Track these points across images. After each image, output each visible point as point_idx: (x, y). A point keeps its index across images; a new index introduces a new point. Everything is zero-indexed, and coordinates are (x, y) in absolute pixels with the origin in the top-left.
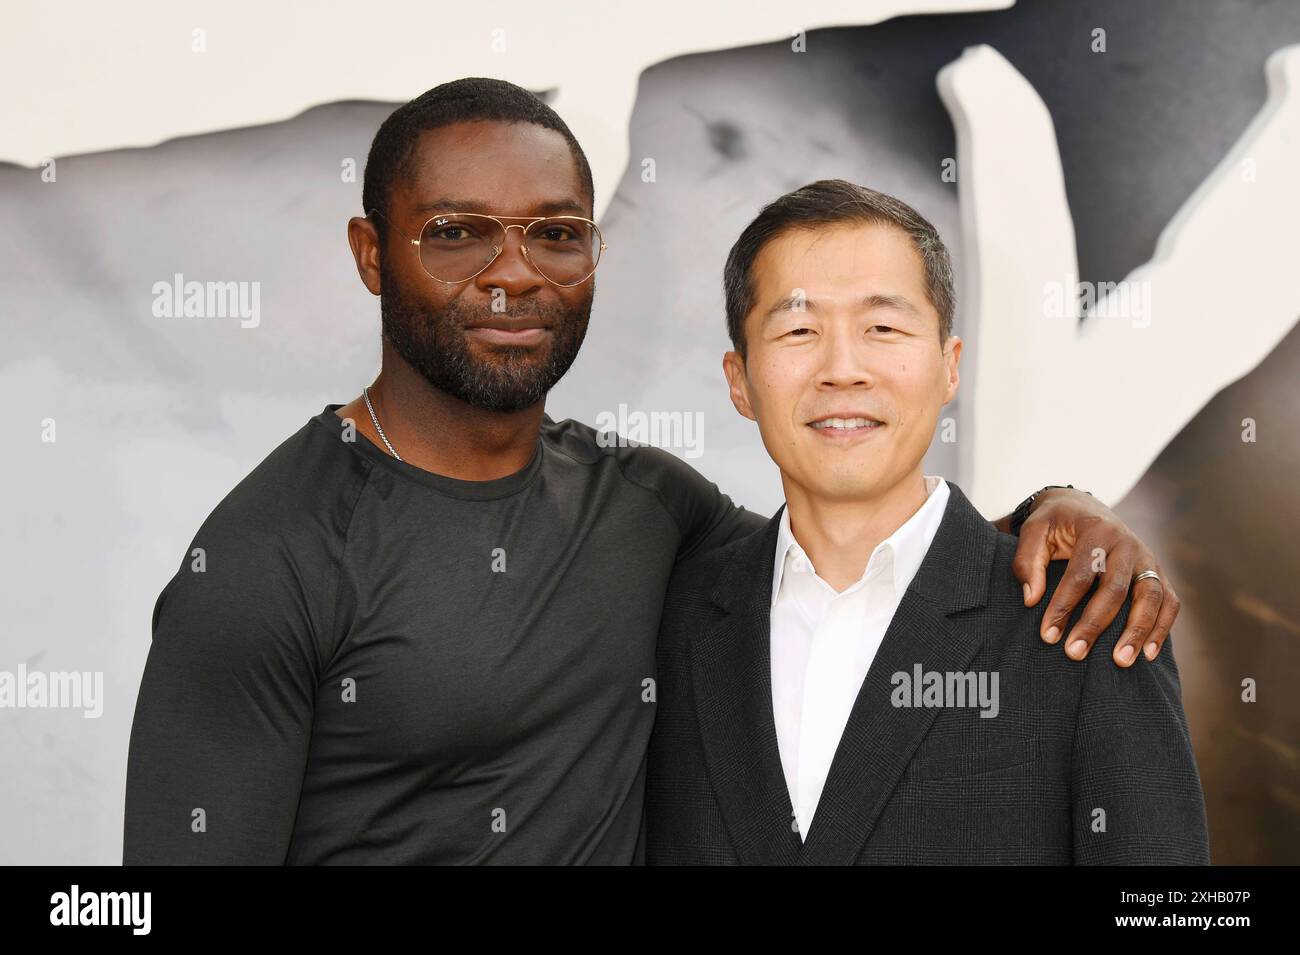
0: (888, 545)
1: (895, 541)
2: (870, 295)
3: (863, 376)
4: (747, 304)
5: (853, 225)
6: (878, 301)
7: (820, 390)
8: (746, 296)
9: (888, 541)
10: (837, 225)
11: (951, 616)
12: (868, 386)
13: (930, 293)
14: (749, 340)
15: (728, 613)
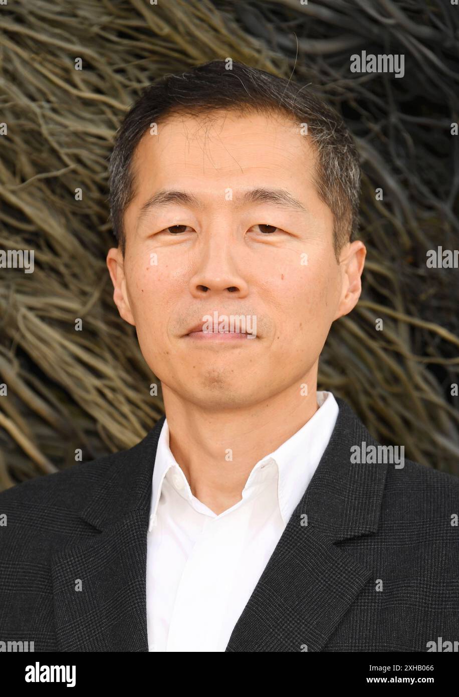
0: (273, 460)
1: (280, 455)
2: (252, 188)
3: (237, 282)
4: (125, 196)
5: (239, 113)
6: (262, 196)
7: (195, 297)
8: (126, 187)
9: (273, 455)
10: (222, 112)
11: (339, 544)
12: (242, 293)
13: (322, 188)
14: (128, 237)
15: (100, 532)
